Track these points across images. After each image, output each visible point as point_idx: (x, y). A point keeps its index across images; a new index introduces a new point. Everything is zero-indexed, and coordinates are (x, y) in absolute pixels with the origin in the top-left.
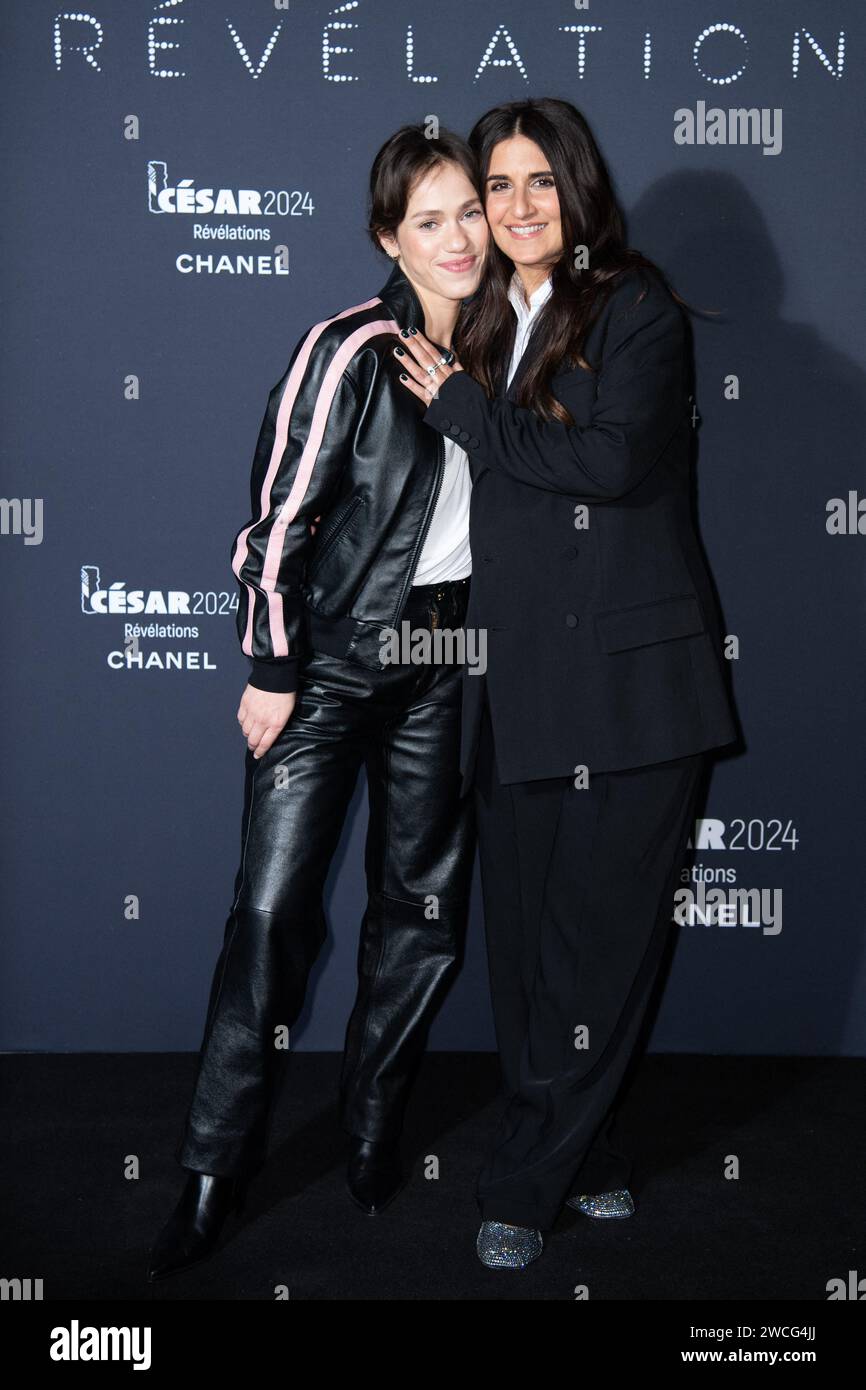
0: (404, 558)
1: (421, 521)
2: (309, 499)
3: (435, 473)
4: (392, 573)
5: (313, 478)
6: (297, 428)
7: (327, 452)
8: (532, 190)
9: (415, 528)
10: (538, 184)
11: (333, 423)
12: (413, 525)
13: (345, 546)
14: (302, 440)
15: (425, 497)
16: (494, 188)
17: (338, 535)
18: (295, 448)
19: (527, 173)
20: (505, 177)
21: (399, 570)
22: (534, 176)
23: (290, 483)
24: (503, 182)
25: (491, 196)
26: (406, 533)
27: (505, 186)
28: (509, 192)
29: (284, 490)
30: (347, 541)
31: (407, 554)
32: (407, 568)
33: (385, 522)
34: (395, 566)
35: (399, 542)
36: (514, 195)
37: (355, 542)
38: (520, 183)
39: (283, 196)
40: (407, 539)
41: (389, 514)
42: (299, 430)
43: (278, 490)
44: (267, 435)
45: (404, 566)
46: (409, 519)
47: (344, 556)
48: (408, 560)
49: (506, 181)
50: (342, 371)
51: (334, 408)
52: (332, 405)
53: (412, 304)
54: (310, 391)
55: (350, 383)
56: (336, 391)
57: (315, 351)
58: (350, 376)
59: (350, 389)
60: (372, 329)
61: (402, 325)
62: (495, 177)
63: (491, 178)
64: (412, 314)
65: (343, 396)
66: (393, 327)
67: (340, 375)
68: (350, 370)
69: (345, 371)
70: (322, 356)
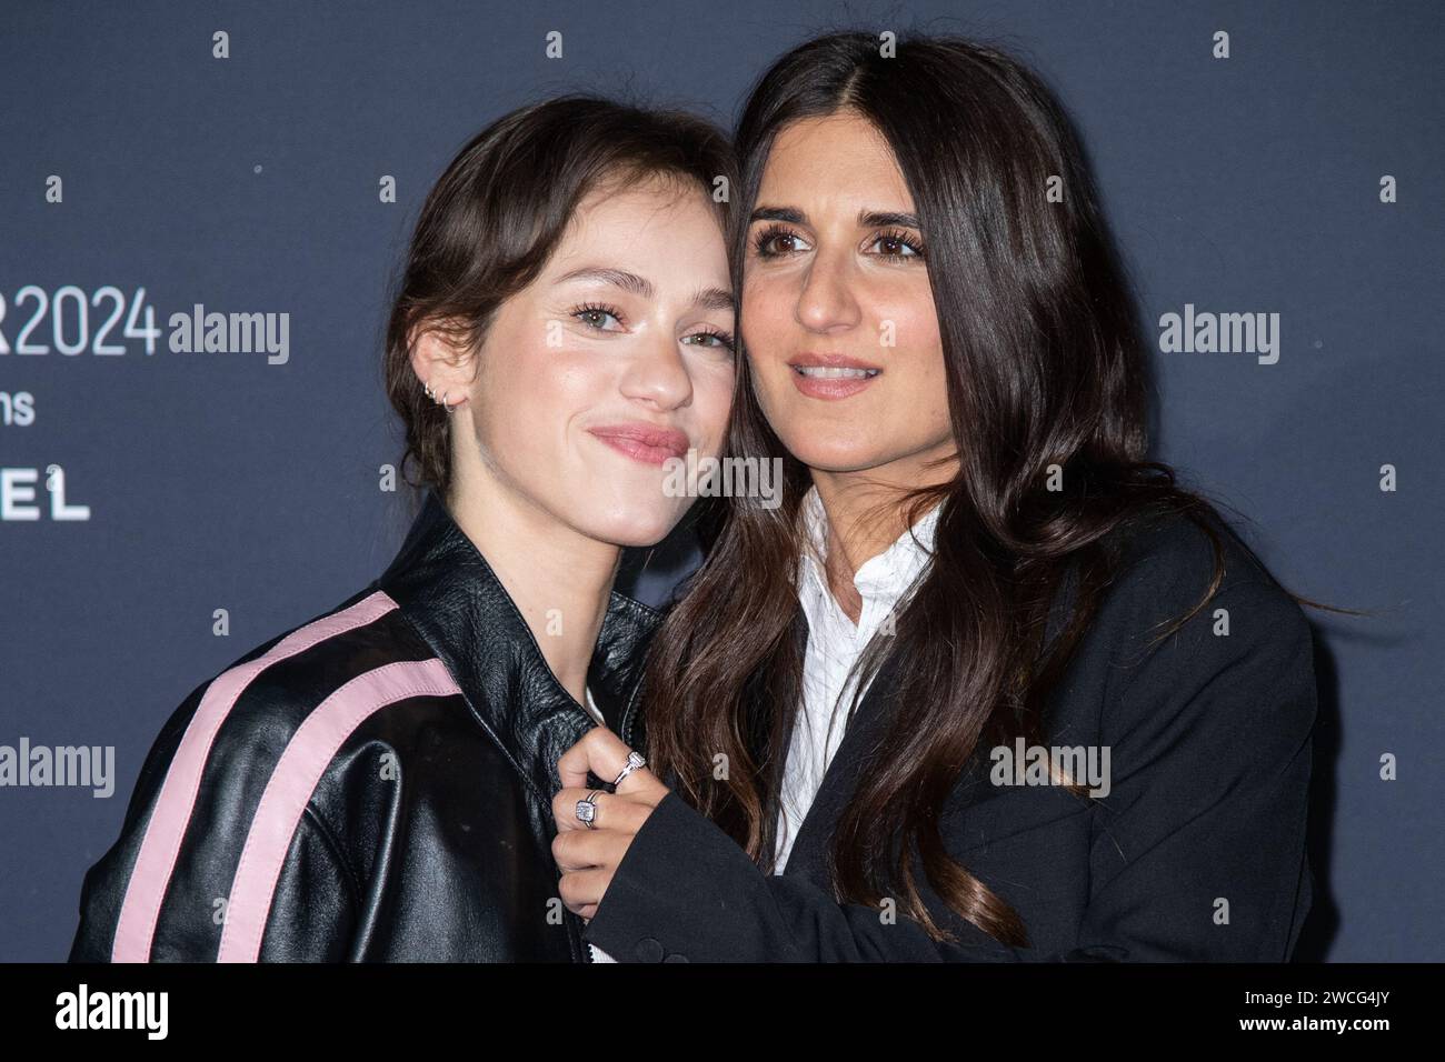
22: (872, 222)
49: (789, 227)
50: (301, 805)
51: (281, 912)
52: (274, 901)
53: (488, 606)
54: (211, 865)
55: (324, 839)
56: (287, 861)
57: (220, 753)
58: (322, 818)
59: (323, 858)
60: (379, 689)
61: (464, 669)
62: (770, 213)
63: (756, 216)
64: (494, 637)
65: (303, 877)
66: (434, 678)
67: (298, 815)
68: (320, 800)
69: (311, 804)
70: (241, 765)
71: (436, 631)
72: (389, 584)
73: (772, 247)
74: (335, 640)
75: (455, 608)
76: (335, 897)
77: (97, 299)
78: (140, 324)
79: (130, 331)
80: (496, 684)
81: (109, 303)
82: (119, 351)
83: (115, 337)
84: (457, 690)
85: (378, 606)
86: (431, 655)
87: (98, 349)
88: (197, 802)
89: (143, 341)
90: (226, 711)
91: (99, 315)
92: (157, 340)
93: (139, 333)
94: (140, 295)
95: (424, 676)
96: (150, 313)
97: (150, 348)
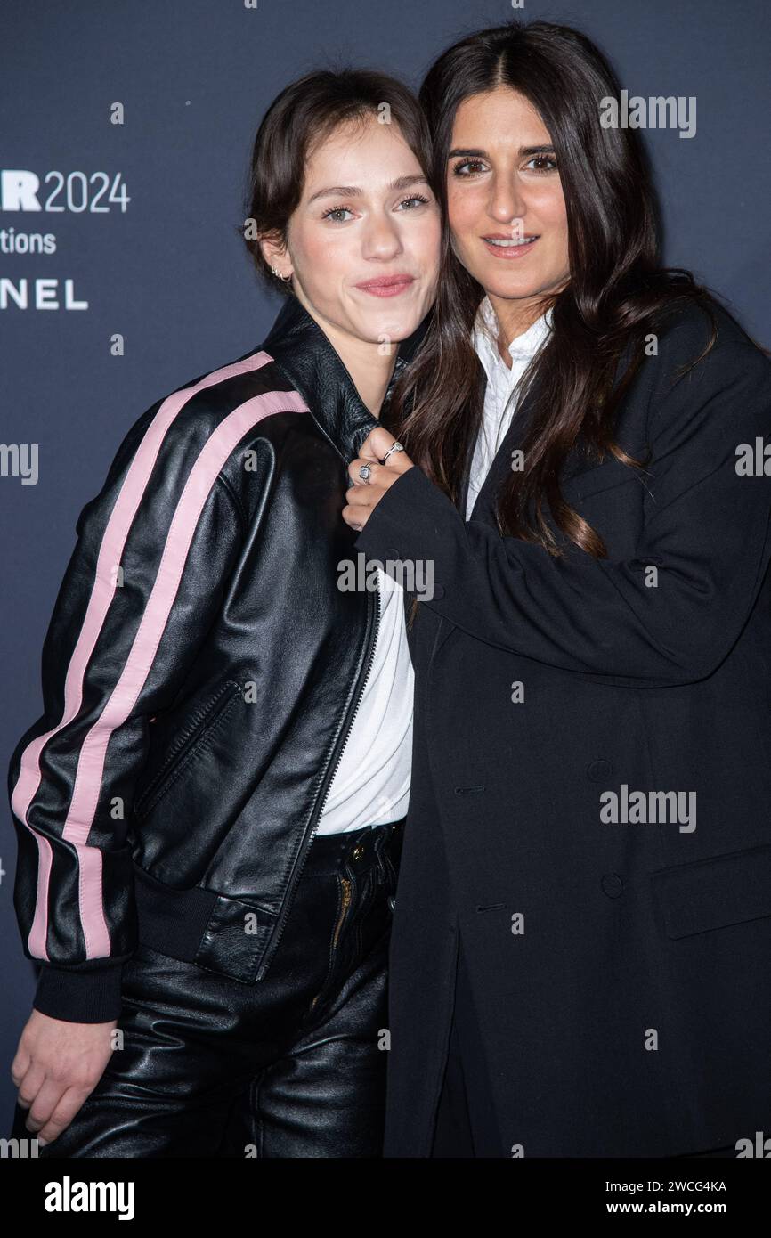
0: (302, 788)
1: (333, 727)
2: (153, 687)
3: (360, 646)
4: (281, 814)
5: (161, 651)
6: (136, 567)
7: (187, 609)
8: (523, 176)
9: (324, 738)
10: (531, 165)
11: (197, 561)
12: (321, 732)
13: (207, 763)
14: (144, 589)
15: (343, 684)
16: (458, 171)
17: (194, 745)
18: (130, 602)
19: (518, 147)
20: (479, 153)
21: (296, 810)
22: (527, 152)
23: (120, 662)
24: (474, 161)
25: (455, 186)
26: (308, 747)
27: (475, 168)
28: (483, 178)
29: (106, 671)
30: (209, 757)
31: (309, 781)
32: (307, 806)
33: (277, 726)
34: (288, 802)
35: (296, 761)
36: (493, 184)
37: (227, 760)
38: (504, 163)
39: (77, 182)
40: (310, 756)
41: (285, 714)
42: (138, 571)
43: (97, 671)
44: (79, 577)
45: (302, 802)
46: (316, 721)
47: (203, 784)
48: (310, 793)
49: (479, 159)
50: (215, 474)
51: (200, 535)
52: (197, 529)
53: (326, 362)
54: (160, 506)
55: (228, 494)
56: (205, 506)
57: (170, 440)
58: (228, 482)
59: (227, 504)
60: (264, 405)
61: (311, 397)
62: (462, 153)
63: (454, 154)
64: (327, 378)
65: (215, 516)
66: (294, 402)
67: (213, 479)
68: (228, 473)
69: (221, 473)
70: (182, 448)
71: (296, 375)
72: (268, 347)
73: (466, 169)
74: (237, 377)
75: (307, 362)
76: (233, 529)
77: (93, 179)
78: (118, 194)
79: (112, 198)
80: (330, 406)
81: (100, 182)
82: (105, 210)
83: (103, 201)
84: (308, 410)
85: (261, 360)
86: (293, 389)
87: (93, 209)
88: (154, 468)
89: (119, 204)
90: (174, 417)
91: (94, 189)
92: (127, 204)
93: (117, 200)
94: (118, 177)
95: (289, 399)
96: (124, 188)
97: (124, 208)
